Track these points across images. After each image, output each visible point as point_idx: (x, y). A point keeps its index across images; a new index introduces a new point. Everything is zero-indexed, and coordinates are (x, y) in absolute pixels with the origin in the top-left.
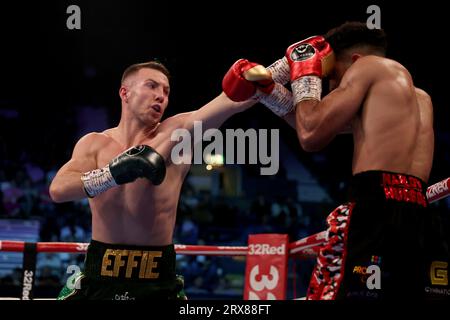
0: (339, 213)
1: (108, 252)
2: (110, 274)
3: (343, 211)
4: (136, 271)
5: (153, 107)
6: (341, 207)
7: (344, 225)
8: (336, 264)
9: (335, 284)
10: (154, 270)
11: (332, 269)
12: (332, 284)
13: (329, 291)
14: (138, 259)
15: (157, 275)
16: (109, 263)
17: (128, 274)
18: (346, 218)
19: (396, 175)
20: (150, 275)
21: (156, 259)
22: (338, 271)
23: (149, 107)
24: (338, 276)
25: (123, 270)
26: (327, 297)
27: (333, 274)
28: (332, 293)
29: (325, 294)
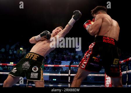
0: (92, 45)
4: (32, 57)
6: (92, 44)
10: (36, 59)
13: (86, 61)
14: (34, 55)
15: (36, 60)
17: (30, 58)
19: (107, 37)
20: (35, 59)
21: (37, 57)
22: (88, 57)
25: (30, 57)
26: (85, 63)
27: (87, 57)
28: (86, 62)
29: (84, 62)
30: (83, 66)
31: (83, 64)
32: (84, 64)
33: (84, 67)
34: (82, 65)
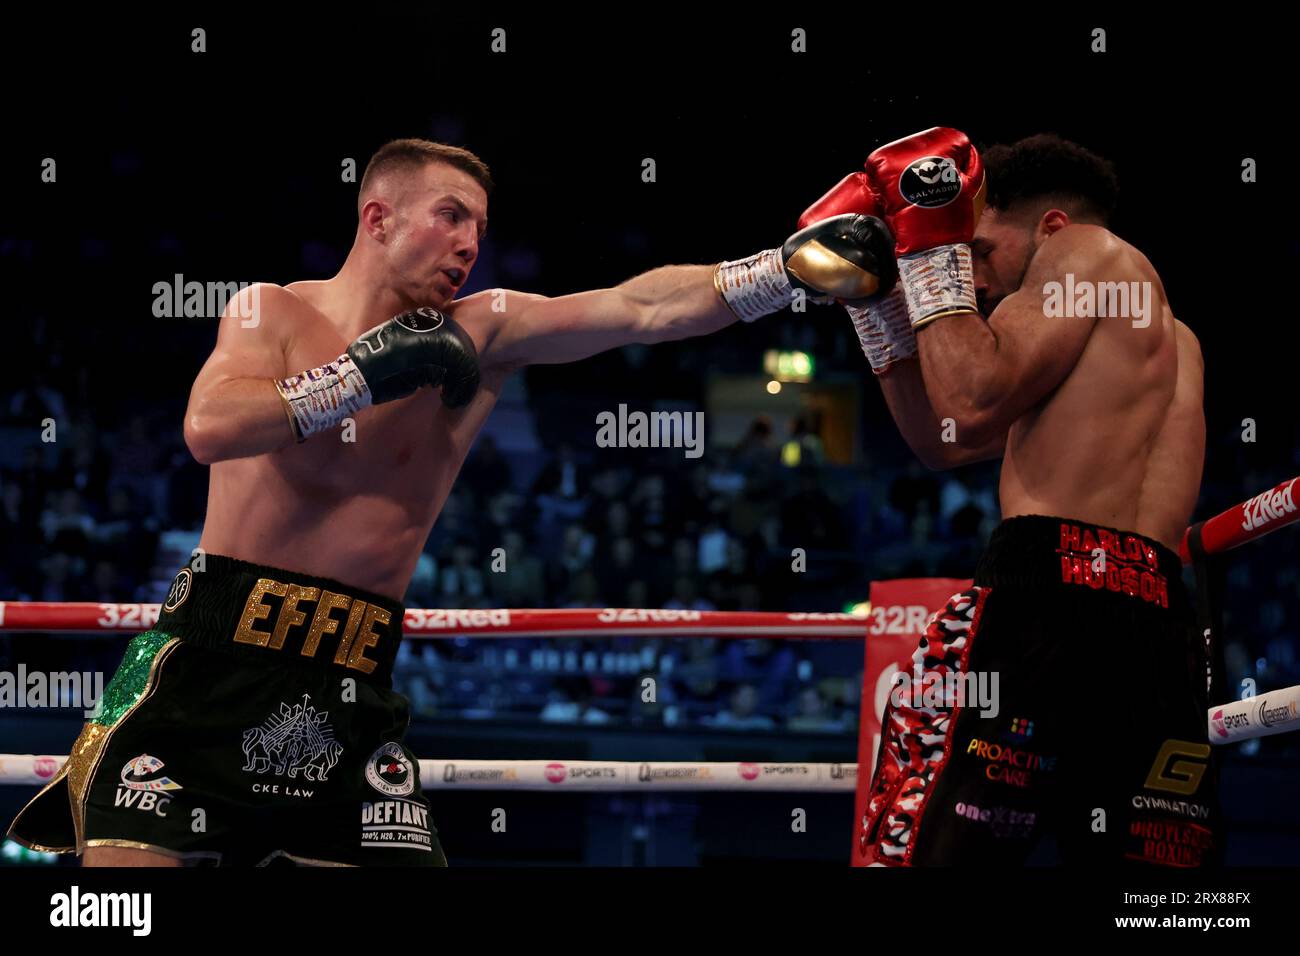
1: (264, 585)
2: (263, 640)
3: (959, 608)
5: (447, 272)
6: (955, 599)
7: (960, 642)
8: (936, 731)
9: (931, 777)
11: (928, 739)
12: (925, 775)
13: (914, 791)
14: (341, 616)
15: (372, 666)
16: (265, 612)
18: (967, 625)
20: (359, 662)
22: (937, 747)
23: (437, 269)
24: (938, 757)
26: (908, 804)
27: (928, 751)
28: (920, 797)
29: (906, 795)
30: (895, 842)
31: (891, 820)
32: (903, 816)
33: (902, 851)
34: (889, 828)
